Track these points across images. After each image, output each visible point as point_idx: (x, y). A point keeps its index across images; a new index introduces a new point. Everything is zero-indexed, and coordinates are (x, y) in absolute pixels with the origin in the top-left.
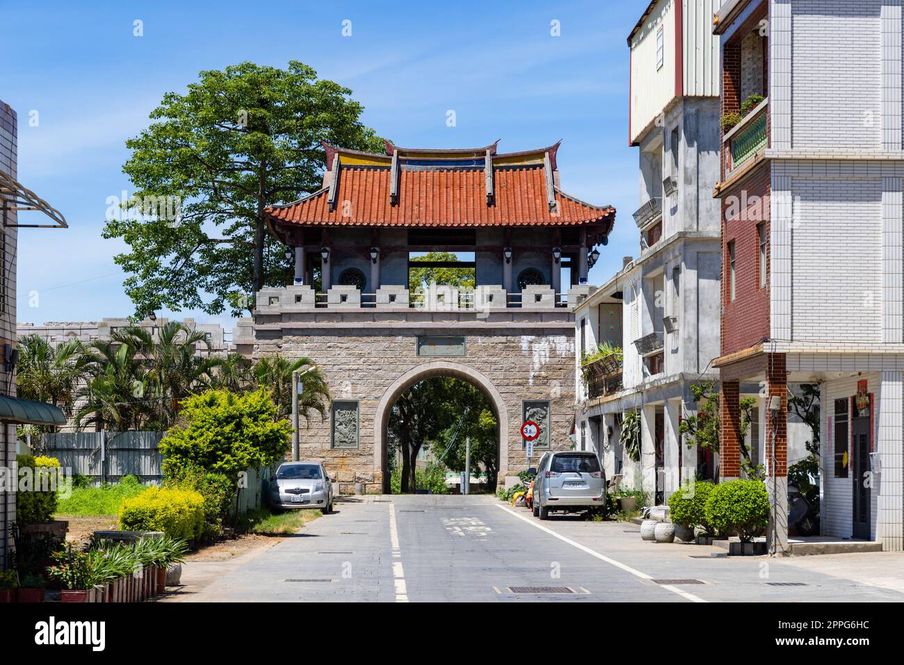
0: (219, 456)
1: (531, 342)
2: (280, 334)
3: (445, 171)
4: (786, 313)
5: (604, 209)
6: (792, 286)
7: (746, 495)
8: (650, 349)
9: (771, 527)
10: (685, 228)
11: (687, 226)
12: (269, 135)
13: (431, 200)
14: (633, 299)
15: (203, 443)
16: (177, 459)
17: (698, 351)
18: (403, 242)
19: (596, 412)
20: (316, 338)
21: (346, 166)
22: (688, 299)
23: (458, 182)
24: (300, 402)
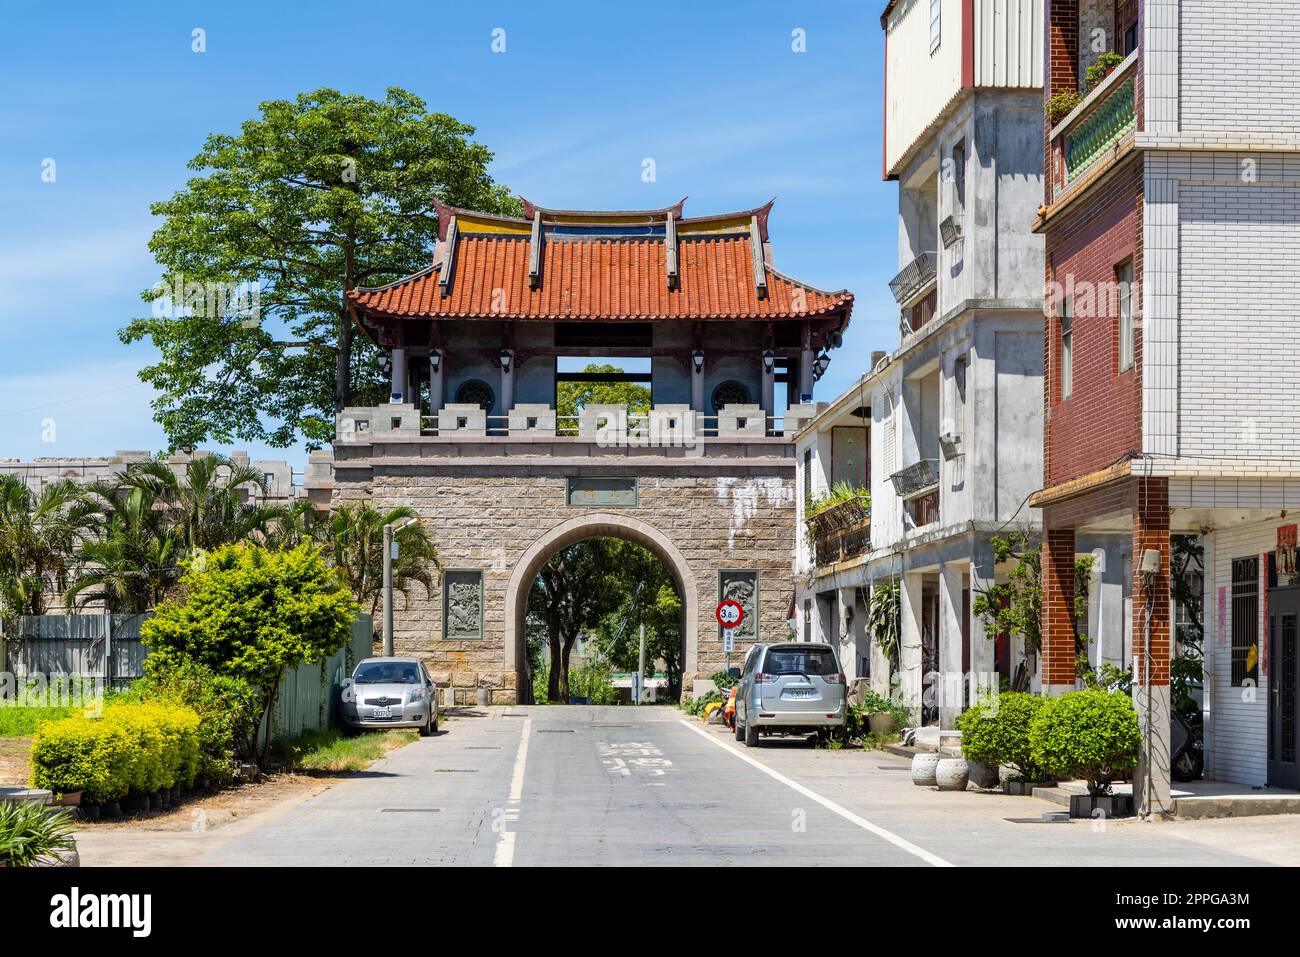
0: (237, 649)
1: (731, 487)
2: (368, 474)
3: (609, 242)
4: (1169, 409)
5: (837, 296)
6: (1179, 365)
7: (1101, 716)
8: (916, 486)
9: (1141, 770)
10: (976, 295)
11: (979, 292)
12: (356, 192)
13: (588, 283)
14: (887, 413)
15: (210, 628)
16: (167, 653)
17: (996, 486)
18: (548, 342)
19: (829, 586)
20: (421, 480)
21: (466, 235)
22: (980, 405)
23: (627, 258)
24: (396, 571)
